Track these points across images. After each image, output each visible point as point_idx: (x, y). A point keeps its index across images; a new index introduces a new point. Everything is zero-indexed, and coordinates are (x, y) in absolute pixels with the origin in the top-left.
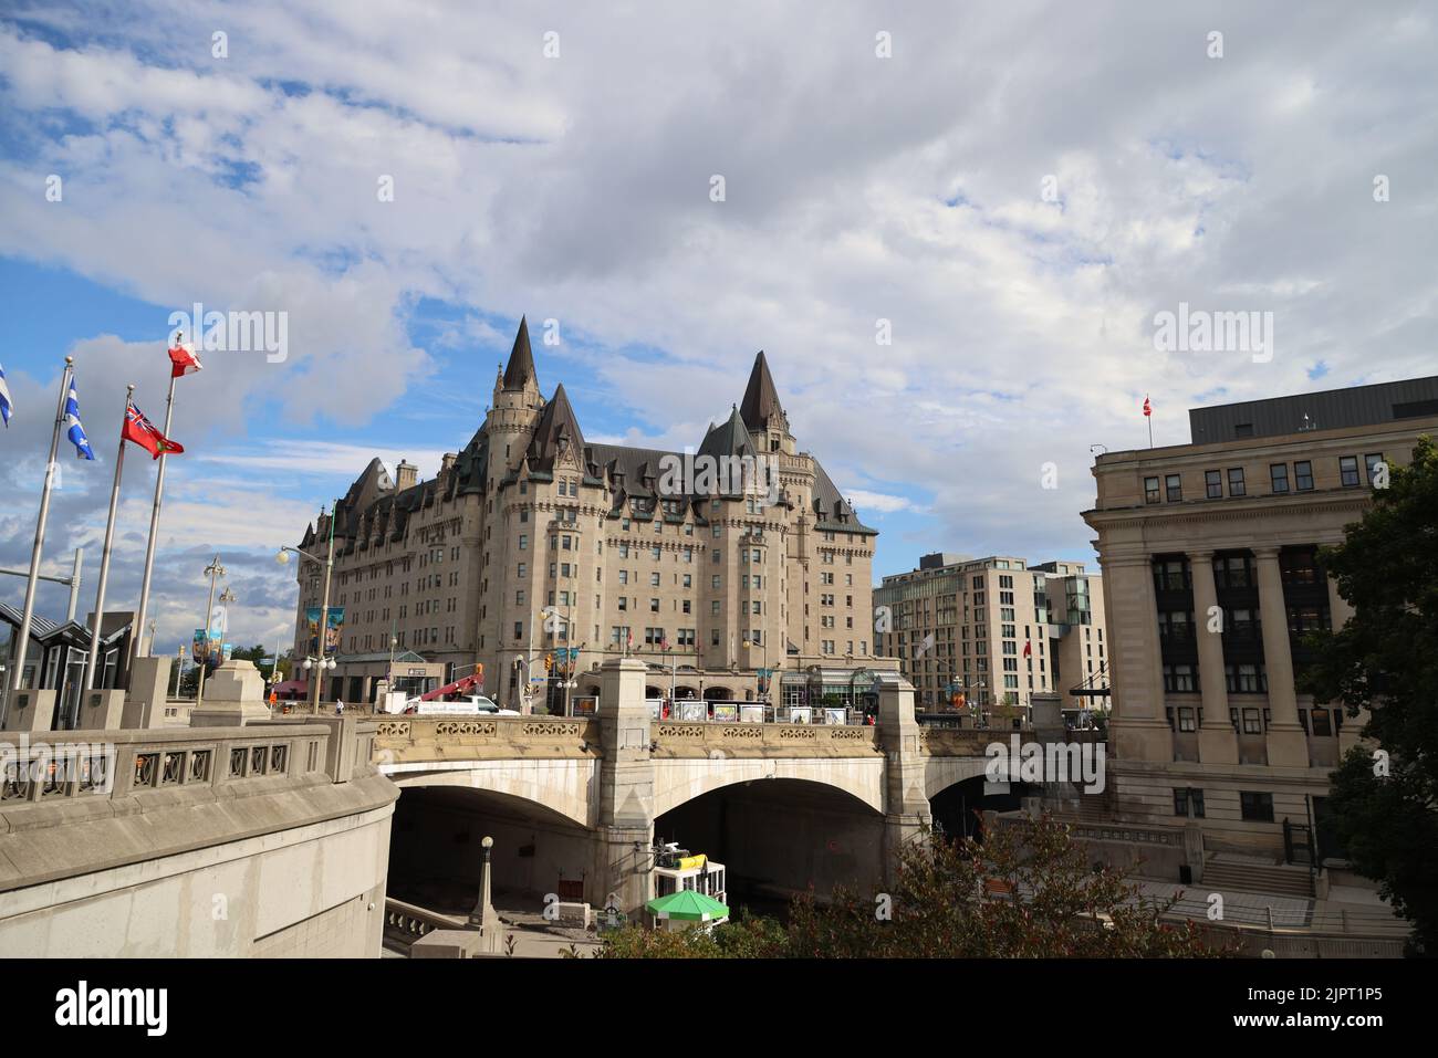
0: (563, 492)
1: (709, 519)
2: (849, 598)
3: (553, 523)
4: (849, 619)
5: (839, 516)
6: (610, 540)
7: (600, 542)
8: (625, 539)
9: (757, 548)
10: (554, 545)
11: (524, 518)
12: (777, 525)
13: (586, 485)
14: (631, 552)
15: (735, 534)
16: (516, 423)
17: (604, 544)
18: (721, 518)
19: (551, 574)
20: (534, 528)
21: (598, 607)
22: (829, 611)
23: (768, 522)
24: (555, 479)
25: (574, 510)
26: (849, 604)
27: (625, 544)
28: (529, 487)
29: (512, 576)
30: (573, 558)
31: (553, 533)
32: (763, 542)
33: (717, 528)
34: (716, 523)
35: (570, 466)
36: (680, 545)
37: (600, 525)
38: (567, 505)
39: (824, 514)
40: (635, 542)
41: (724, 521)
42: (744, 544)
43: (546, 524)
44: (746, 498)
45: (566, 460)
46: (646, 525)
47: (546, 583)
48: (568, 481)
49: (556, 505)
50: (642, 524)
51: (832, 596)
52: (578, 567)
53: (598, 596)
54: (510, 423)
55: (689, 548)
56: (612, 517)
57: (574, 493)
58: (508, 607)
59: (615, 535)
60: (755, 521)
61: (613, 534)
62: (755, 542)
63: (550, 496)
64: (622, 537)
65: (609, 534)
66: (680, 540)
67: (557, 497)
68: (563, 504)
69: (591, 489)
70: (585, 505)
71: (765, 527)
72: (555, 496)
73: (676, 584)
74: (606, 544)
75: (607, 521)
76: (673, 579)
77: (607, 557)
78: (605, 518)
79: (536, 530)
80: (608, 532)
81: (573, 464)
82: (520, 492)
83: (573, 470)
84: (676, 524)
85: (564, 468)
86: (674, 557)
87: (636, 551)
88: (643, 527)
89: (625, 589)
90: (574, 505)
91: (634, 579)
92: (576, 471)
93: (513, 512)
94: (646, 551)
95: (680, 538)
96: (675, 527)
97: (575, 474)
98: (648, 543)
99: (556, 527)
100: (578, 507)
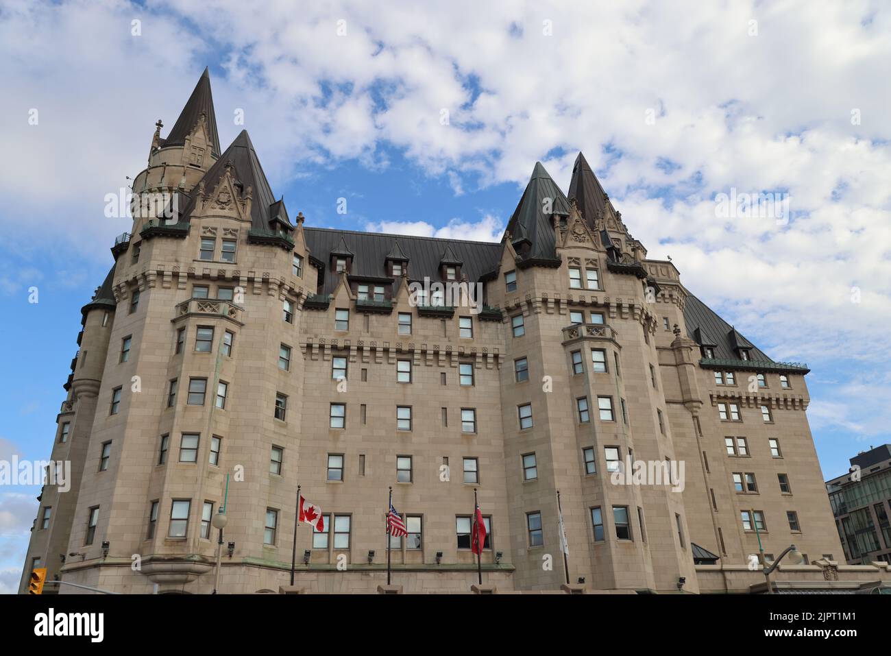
0: (207, 253)
1: (502, 307)
2: (782, 478)
3: (184, 306)
4: (792, 515)
6: (309, 346)
7: (286, 347)
8: (341, 344)
9: (597, 345)
10: (179, 346)
11: (134, 306)
12: (631, 307)
13: (253, 240)
14: (355, 368)
15: (551, 325)
17: (297, 354)
18: (523, 300)
20: (143, 318)
21: (279, 472)
22: (754, 501)
23: (613, 302)
24: (193, 232)
25: (227, 282)
26: (785, 488)
27: (341, 352)
28: (143, 249)
29: (101, 416)
30: (218, 367)
31: (179, 325)
32: (608, 334)
33: (518, 322)
34: (515, 311)
35: (226, 212)
36: (449, 354)
37: (289, 317)
38: (214, 274)
40: (360, 349)
41: (529, 303)
42: (572, 339)
43: (173, 308)
44: (565, 263)
45: (218, 202)
46: (383, 319)
47: (160, 421)
48: (220, 234)
49: (191, 276)
50: (373, 318)
51: (751, 475)
52: (229, 387)
53: (280, 449)
54: (155, 187)
55: (468, 358)
56: (316, 305)
57: (229, 254)
59: (319, 337)
60: (589, 300)
61: (316, 336)
62: (592, 334)
63: (179, 259)
64: (335, 340)
65: (308, 336)
66: (449, 344)
67: (194, 261)
68: (207, 272)
69: (265, 248)
70: (251, 275)
71: (609, 312)
72: (190, 260)
73: (447, 426)
74: (304, 353)
75: (305, 313)
76: (440, 416)
77: (304, 378)
78: (300, 307)
79: (148, 320)
80: (306, 332)
81: (230, 209)
82: (130, 263)
83: (230, 218)
84: (439, 316)
85: (212, 214)
86: (439, 376)
87: (364, 366)
88: (375, 322)
89: (342, 437)
90: (229, 275)
91: (358, 419)
92: (236, 219)
93: (119, 302)
94: (385, 366)
95: (449, 341)
96: (438, 322)
97: (234, 224)
98: (386, 351)
99: (187, 311)
100: (236, 278)
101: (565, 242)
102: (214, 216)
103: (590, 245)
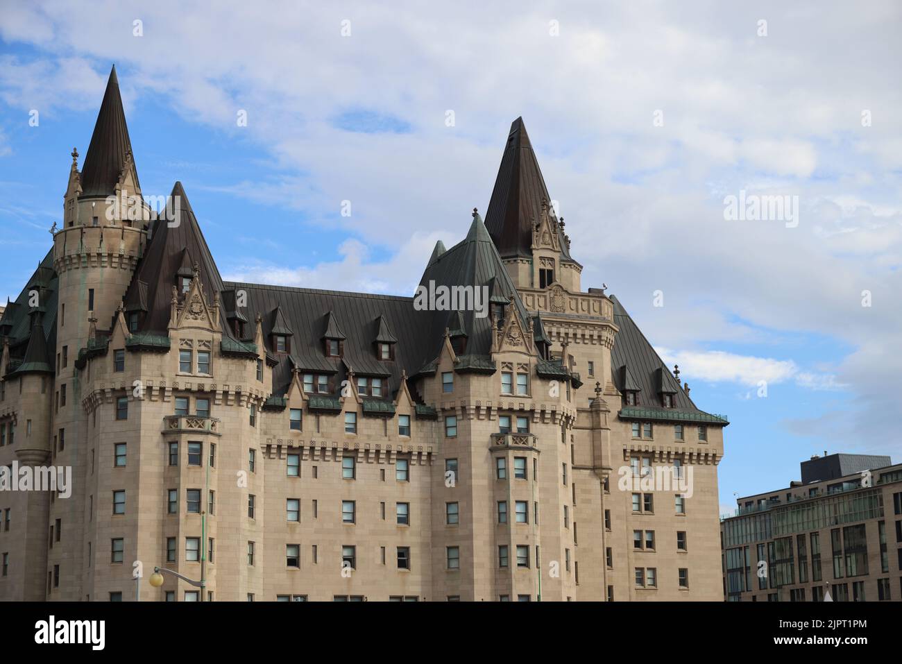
0: (187, 365)
1: (438, 407)
2: (681, 535)
3: (172, 420)
4: (683, 572)
5: (659, 396)
6: (269, 447)
7: (252, 451)
8: (296, 445)
9: (520, 454)
10: (173, 459)
11: (121, 413)
12: (554, 413)
13: (226, 354)
14: (306, 466)
15: (482, 431)
16: (104, 251)
17: (259, 455)
18: (458, 405)
19: (171, 508)
20: (137, 430)
21: (252, 562)
22: (647, 559)
23: (538, 409)
24: (173, 346)
25: (206, 395)
26: (681, 545)
27: (295, 452)
28: (129, 359)
29: (103, 514)
30: (207, 479)
31: (170, 439)
32: (530, 444)
33: (451, 422)
34: (450, 413)
35: (199, 323)
36: (389, 452)
37: (252, 421)
38: (195, 388)
39: (634, 392)
40: (312, 449)
41: (463, 408)
42: (498, 446)
43: (160, 421)
44: (499, 368)
45: (191, 312)
46: (331, 419)
47: (163, 524)
48: (196, 346)
49: (175, 390)
50: (323, 418)
51: (651, 533)
52: (216, 495)
53: (251, 543)
54: (94, 252)
55: (405, 457)
56: (273, 407)
57: (207, 367)
58: (97, 567)
59: (277, 438)
60: (516, 407)
61: (274, 437)
62: (516, 443)
63: (164, 374)
64: (291, 441)
65: (268, 437)
66: (389, 443)
67: (177, 375)
68: (188, 386)
69: (236, 361)
70: (226, 388)
71: (533, 417)
72: (174, 374)
73: (384, 519)
74: (263, 453)
75: (264, 415)
76: (379, 510)
77: (265, 476)
78: (260, 410)
79: (142, 433)
80: (265, 433)
81: (202, 319)
82: (112, 368)
83: (203, 329)
84: (381, 416)
85: (187, 326)
86: (379, 472)
87: (315, 464)
88: (324, 422)
89: (298, 530)
90: (207, 389)
91: (311, 513)
92: (208, 330)
93: (102, 403)
94: (332, 463)
95: (389, 440)
96: (379, 422)
97: (207, 336)
98: (335, 450)
99: (177, 427)
100: (213, 392)
101: (500, 347)
102: (189, 328)
103: (523, 349)
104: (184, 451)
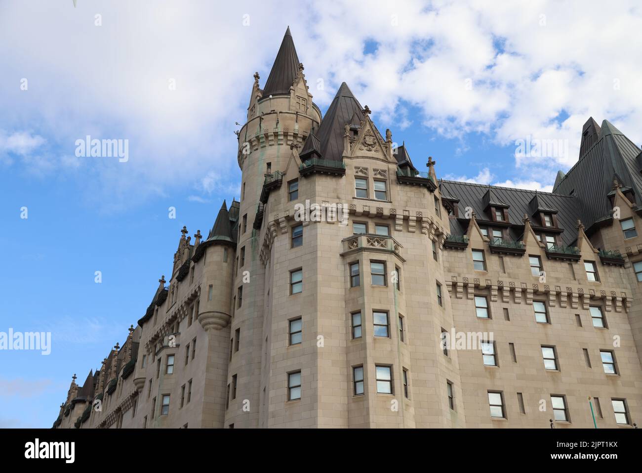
0: (364, 193)
1: (623, 252)
3: (351, 241)
6: (454, 285)
7: (438, 285)
8: (483, 284)
10: (355, 280)
11: (296, 240)
13: (403, 181)
14: (497, 307)
16: (280, 130)
17: (445, 290)
19: (355, 333)
20: (314, 251)
21: (452, 406)
24: (347, 171)
25: (385, 220)
27: (484, 291)
28: (303, 185)
29: (278, 346)
30: (395, 301)
31: (350, 259)
34: (638, 257)
35: (372, 154)
36: (581, 297)
37: (435, 256)
38: (373, 212)
40: (500, 289)
43: (338, 243)
45: (365, 144)
46: (515, 260)
47: (347, 351)
48: (371, 175)
49: (353, 212)
50: (507, 259)
52: (405, 320)
53: (450, 384)
54: (271, 132)
55: (599, 302)
56: (456, 245)
57: (383, 195)
58: (271, 408)
59: (463, 276)
61: (459, 275)
63: (340, 196)
64: (476, 280)
65: (452, 274)
66: (580, 286)
67: (353, 198)
68: (367, 209)
69: (414, 189)
70: (406, 214)
72: (350, 198)
73: (590, 366)
74: (449, 291)
75: (446, 253)
76: (583, 357)
77: (453, 315)
78: (441, 247)
79: (319, 254)
80: (449, 271)
81: (376, 151)
82: (286, 199)
83: (377, 159)
84: (567, 260)
85: (361, 155)
86: (574, 318)
87: (505, 306)
88: (509, 263)
89: (498, 375)
90: (386, 212)
91: (509, 357)
92: (383, 160)
93: (276, 236)
94: (523, 305)
95: (580, 284)
96: (565, 265)
97: (383, 166)
98: (524, 291)
99: (357, 246)
100: (393, 217)
102: (363, 157)
104: (366, 268)
